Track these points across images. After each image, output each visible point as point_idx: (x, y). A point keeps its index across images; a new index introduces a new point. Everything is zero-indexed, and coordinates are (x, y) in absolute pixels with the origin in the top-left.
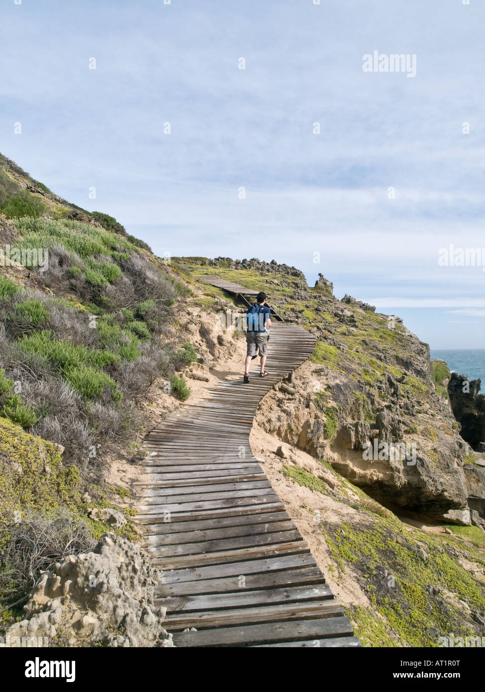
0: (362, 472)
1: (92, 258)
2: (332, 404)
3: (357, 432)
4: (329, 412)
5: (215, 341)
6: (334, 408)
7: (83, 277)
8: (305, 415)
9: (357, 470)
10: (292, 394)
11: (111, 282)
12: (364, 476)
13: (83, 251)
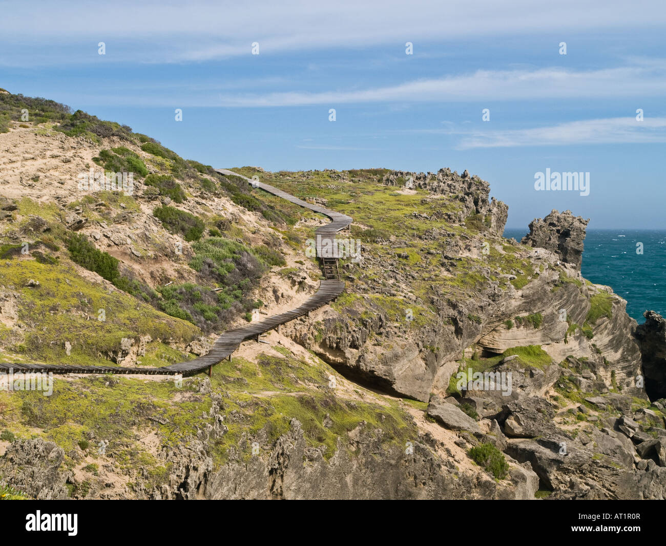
0: (334, 358)
1: (223, 261)
2: (323, 327)
3: (330, 340)
4: (320, 331)
5: (280, 295)
6: (322, 329)
7: (217, 272)
8: (305, 331)
9: (331, 357)
10: (304, 322)
11: (229, 272)
12: (334, 360)
13: (218, 259)
